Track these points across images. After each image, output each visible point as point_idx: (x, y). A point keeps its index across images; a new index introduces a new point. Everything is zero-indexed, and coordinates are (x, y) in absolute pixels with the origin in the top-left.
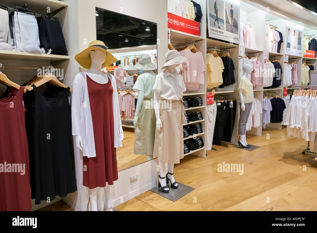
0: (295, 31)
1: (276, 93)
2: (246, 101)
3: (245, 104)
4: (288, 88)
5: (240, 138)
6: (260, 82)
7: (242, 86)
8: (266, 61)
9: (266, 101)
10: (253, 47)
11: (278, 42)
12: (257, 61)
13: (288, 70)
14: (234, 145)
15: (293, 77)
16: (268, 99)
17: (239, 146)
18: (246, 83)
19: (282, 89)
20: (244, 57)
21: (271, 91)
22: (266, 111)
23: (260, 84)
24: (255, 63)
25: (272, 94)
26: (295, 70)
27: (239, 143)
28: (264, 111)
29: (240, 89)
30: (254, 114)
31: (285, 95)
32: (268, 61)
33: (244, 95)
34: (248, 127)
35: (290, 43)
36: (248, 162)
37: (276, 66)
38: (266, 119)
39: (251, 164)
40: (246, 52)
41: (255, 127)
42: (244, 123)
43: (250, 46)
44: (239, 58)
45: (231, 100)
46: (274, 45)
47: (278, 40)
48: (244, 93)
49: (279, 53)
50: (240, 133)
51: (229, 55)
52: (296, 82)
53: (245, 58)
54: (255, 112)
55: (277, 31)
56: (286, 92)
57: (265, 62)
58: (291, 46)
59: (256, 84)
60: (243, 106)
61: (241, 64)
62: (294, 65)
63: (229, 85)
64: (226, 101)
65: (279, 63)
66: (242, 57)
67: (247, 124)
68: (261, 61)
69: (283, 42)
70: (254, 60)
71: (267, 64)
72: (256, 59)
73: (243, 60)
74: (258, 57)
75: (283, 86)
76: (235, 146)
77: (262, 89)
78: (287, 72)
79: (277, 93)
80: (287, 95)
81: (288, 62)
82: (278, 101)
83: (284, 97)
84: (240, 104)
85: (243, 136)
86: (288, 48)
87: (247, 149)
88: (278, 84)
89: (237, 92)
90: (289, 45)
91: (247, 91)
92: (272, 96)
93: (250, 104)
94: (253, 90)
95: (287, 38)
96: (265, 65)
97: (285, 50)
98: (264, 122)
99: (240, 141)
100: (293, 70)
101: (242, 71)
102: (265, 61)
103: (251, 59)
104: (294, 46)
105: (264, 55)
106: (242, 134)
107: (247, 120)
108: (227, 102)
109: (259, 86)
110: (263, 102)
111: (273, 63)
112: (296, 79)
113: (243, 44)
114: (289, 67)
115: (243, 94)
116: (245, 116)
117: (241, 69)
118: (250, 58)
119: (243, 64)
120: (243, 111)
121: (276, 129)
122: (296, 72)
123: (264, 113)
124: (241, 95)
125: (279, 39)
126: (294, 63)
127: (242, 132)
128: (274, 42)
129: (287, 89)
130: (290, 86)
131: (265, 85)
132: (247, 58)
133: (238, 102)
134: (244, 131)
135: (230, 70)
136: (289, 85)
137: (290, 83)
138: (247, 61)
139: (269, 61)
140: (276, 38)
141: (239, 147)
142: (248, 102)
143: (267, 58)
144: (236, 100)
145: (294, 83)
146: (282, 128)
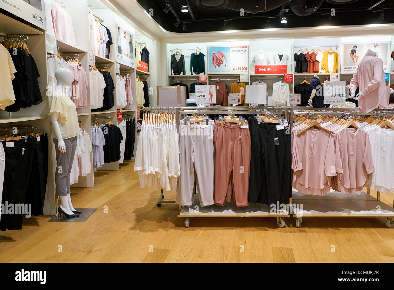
0: (125, 32)
1: (108, 118)
2: (66, 134)
3: (65, 141)
4: (123, 111)
5: (60, 202)
6: (86, 102)
7: (55, 109)
8: (92, 68)
9: (96, 131)
10: (71, 42)
11: (106, 42)
12: (79, 66)
13: (121, 85)
14: (50, 216)
15: (127, 95)
16: (99, 128)
17: (61, 216)
18: (64, 102)
19: (115, 112)
20: (56, 56)
21: (101, 115)
22: (98, 146)
23: (86, 105)
24: (76, 69)
25: (103, 120)
26: (129, 86)
27: (60, 211)
28: (95, 146)
29: (53, 114)
30: (81, 155)
31: (120, 120)
32: (94, 69)
33: (62, 124)
34: (73, 179)
35: (120, 47)
36: (83, 249)
37: (106, 78)
38: (98, 160)
39: (90, 252)
40: (58, 48)
41: (83, 176)
42: (65, 174)
43: (64, 38)
44: (47, 56)
45: (37, 135)
46: (101, 46)
47: (106, 40)
48: (62, 120)
49: (109, 59)
50: (59, 193)
51: (25, 46)
52: (131, 103)
53: (59, 59)
54: (82, 150)
55: (103, 26)
56: (121, 116)
57: (91, 70)
58: (123, 52)
59: (80, 104)
60: (62, 144)
61: (50, 67)
62: (127, 79)
63: (29, 106)
64: (26, 137)
65: (109, 74)
66: (52, 56)
67: (71, 174)
68: (85, 68)
69: (112, 43)
70: (74, 63)
71: (94, 73)
72: (77, 63)
73: (55, 61)
74: (80, 60)
75: (117, 108)
76: (53, 219)
77: (90, 113)
78: (120, 87)
79: (110, 119)
80: (122, 120)
81: (120, 73)
82: (112, 129)
83: (118, 124)
84: (56, 141)
85: (66, 197)
86: (119, 54)
87: (76, 219)
88: (111, 104)
89: (47, 118)
90: (120, 50)
91: (66, 117)
92: (102, 123)
93: (74, 139)
94: (77, 115)
95: (117, 40)
96: (90, 73)
97: (117, 57)
98: (95, 164)
99: (61, 207)
100: (126, 85)
101: (53, 80)
102: (90, 68)
103: (68, 62)
104: (126, 53)
105: (89, 59)
106: (64, 195)
107: (70, 168)
108: (29, 139)
109: (83, 107)
110: (93, 132)
111: (101, 72)
112: (131, 99)
113: (53, 34)
114: (121, 81)
115: (59, 122)
116: (67, 161)
117: (51, 77)
118: (66, 60)
119: (56, 68)
120: (63, 153)
121: (113, 171)
122: (130, 88)
123: (95, 150)
124: (56, 124)
125: (108, 39)
126: (127, 76)
127: (63, 189)
128: (101, 41)
129: (121, 111)
130: (124, 108)
131: (93, 105)
132: (61, 59)
133: (51, 138)
134: (67, 188)
135: (29, 76)
136: (123, 106)
137: (124, 104)
138: (61, 63)
139: (96, 68)
140: (103, 36)
141: (60, 218)
142: (70, 136)
143: (93, 63)
144: (46, 134)
145: (129, 104)
146: (120, 168)
